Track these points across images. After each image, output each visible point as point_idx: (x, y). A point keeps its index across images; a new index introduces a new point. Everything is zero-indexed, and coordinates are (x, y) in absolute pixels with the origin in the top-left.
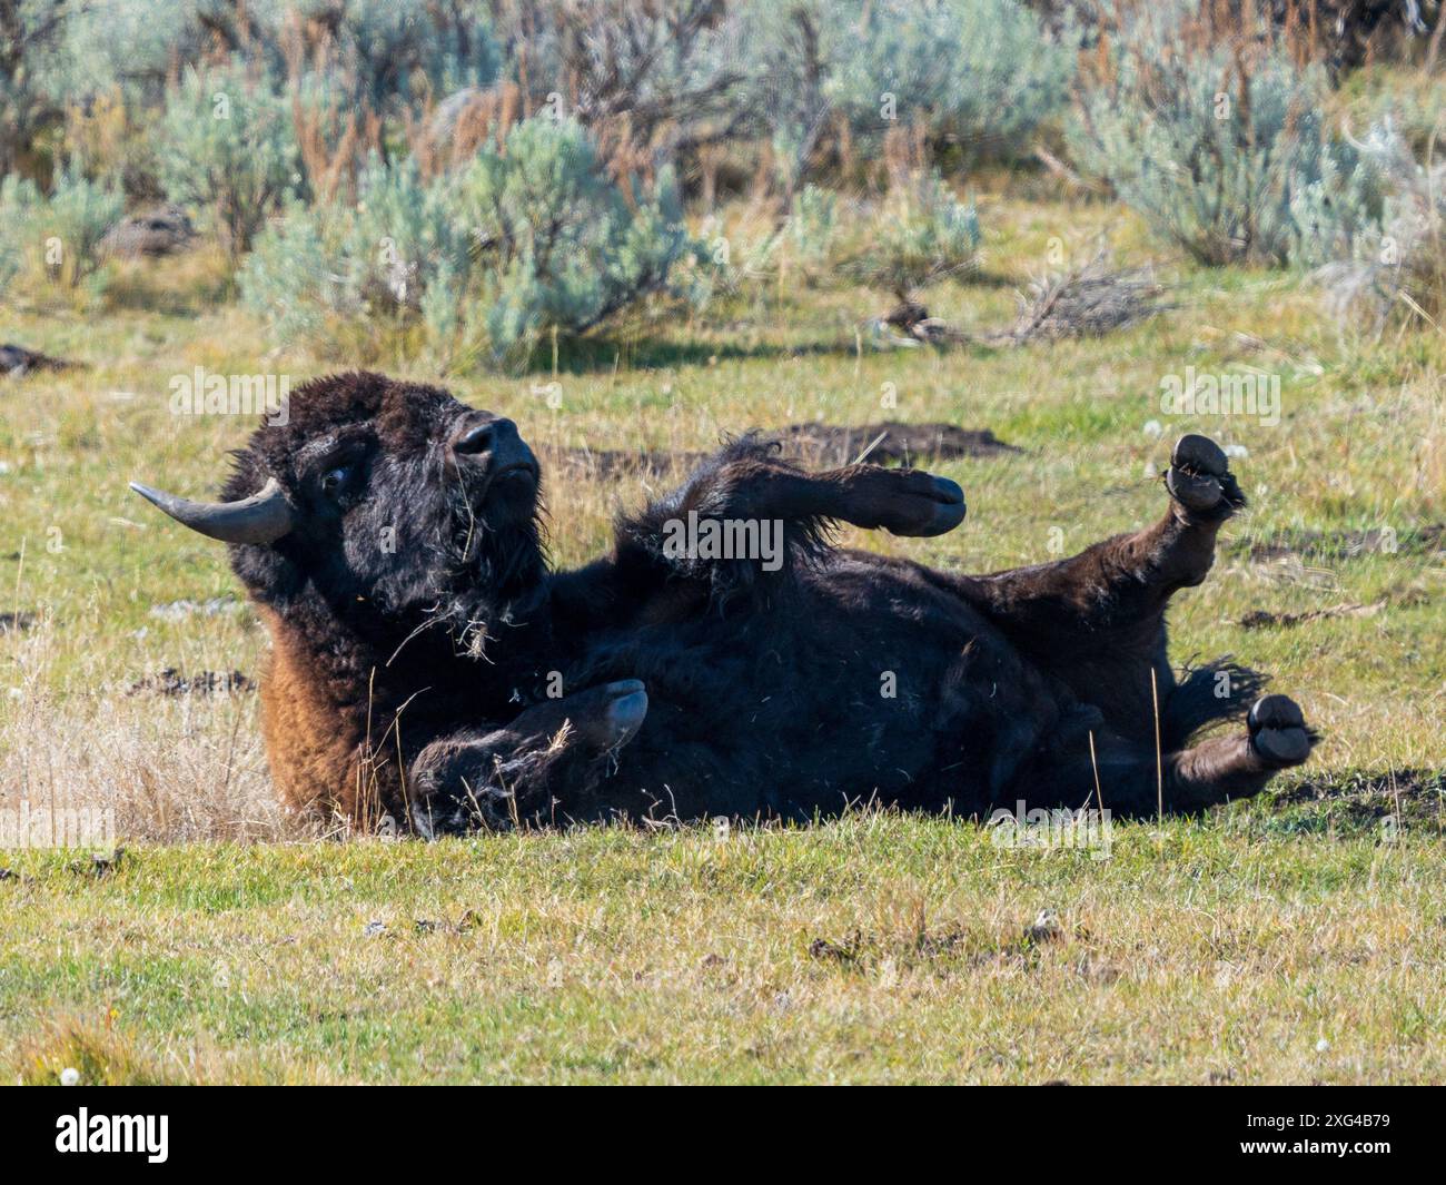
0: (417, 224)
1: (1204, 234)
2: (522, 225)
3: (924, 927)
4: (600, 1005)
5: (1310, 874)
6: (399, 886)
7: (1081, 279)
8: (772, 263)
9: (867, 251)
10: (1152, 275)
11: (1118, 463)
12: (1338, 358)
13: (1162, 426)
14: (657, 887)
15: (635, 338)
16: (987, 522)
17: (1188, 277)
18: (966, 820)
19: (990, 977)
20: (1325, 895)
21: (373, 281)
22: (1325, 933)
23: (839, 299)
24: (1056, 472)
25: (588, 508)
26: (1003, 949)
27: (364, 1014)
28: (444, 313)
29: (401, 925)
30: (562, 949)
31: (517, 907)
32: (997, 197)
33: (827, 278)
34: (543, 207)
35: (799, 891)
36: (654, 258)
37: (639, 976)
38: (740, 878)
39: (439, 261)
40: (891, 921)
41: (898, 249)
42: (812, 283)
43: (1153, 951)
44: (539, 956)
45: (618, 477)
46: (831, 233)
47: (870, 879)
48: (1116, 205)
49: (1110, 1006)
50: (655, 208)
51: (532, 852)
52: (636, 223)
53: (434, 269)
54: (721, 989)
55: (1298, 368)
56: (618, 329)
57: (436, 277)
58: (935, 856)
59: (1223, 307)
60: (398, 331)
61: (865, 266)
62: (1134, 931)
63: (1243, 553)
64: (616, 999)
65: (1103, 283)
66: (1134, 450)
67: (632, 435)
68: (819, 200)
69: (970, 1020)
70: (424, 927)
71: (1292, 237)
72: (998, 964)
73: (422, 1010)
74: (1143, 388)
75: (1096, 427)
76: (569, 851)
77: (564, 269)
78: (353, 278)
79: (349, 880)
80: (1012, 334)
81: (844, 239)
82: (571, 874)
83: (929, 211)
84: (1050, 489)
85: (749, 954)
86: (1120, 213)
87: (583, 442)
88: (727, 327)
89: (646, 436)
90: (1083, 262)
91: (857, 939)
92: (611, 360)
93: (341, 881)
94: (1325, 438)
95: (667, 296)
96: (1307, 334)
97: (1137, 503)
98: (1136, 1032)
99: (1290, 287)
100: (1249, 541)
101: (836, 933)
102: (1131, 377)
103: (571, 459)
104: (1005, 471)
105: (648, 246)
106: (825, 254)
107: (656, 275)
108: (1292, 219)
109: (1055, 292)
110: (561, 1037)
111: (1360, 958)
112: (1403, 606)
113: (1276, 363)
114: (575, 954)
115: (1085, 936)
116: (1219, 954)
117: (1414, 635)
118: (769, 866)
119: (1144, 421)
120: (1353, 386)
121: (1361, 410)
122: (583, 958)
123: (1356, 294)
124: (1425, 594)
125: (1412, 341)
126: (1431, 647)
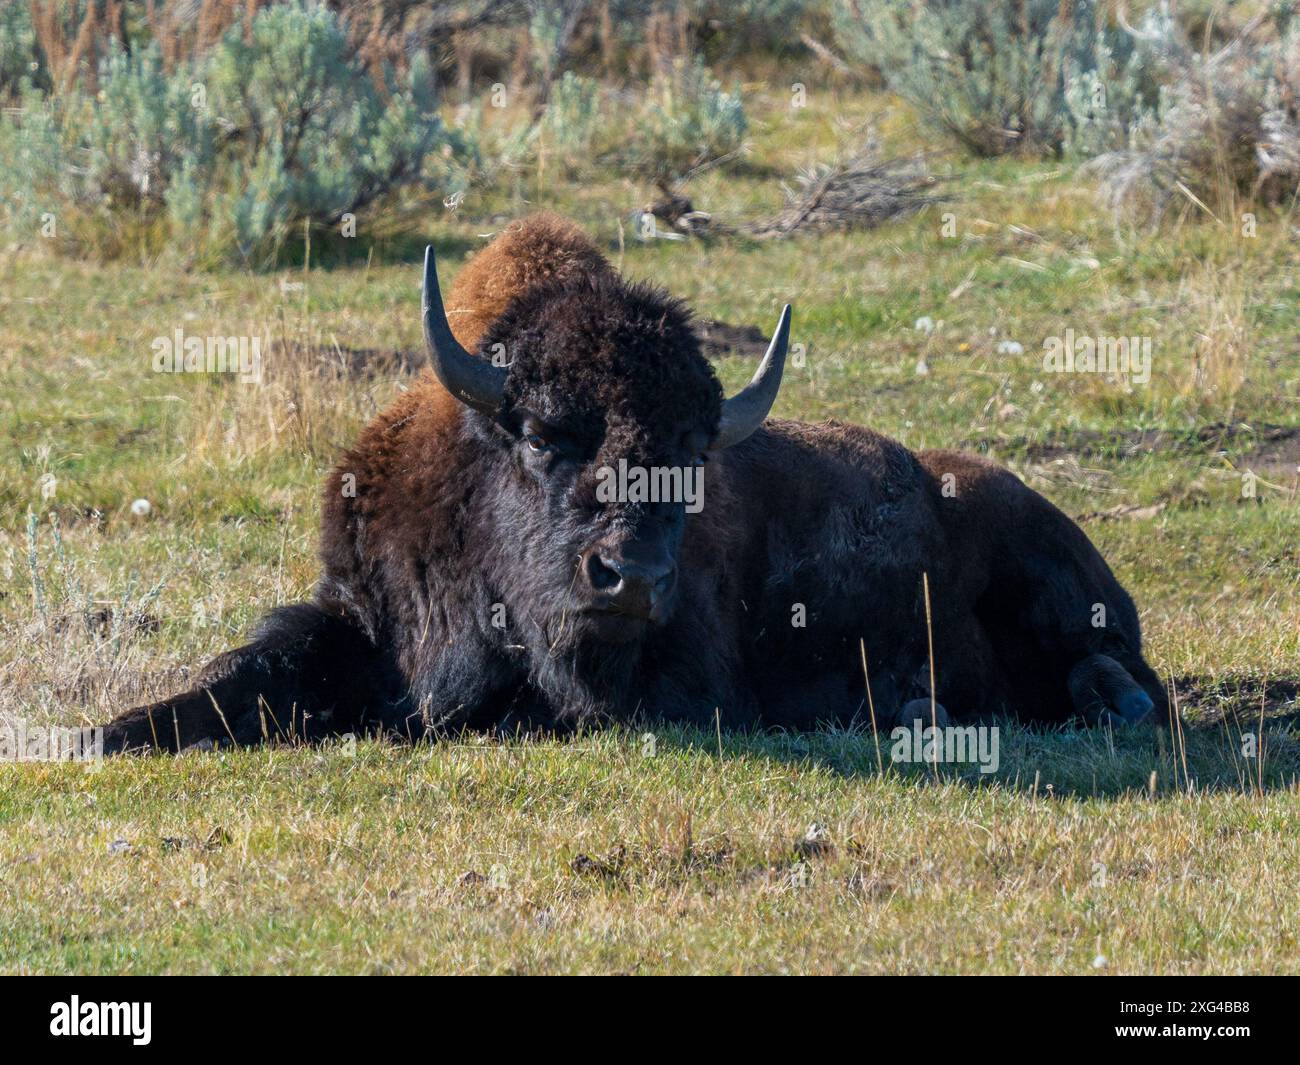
0: (160, 113)
1: (976, 124)
2: (270, 114)
3: (691, 842)
4: (354, 925)
6: (144, 803)
7: (851, 171)
8: (531, 154)
9: (629, 142)
10: (924, 167)
11: (889, 361)
12: (1114, 251)
13: (934, 322)
14: (413, 802)
15: (389, 231)
17: (959, 169)
18: (735, 731)
19: (759, 893)
20: (1103, 807)
21: (114, 172)
22: (1103, 845)
23: (599, 191)
24: (826, 370)
25: (340, 409)
26: (772, 864)
27: (108, 936)
28: (189, 206)
29: (146, 842)
30: (314, 867)
31: (268, 823)
32: (762, 85)
33: (587, 169)
34: (292, 96)
35: (561, 805)
36: (408, 148)
37: (394, 895)
38: (500, 792)
39: (183, 152)
40: (657, 835)
41: (661, 139)
42: (572, 175)
43: (927, 865)
44: (290, 875)
45: (371, 377)
46: (591, 123)
47: (635, 793)
48: (886, 94)
49: (883, 922)
50: (409, 96)
51: (283, 767)
52: (389, 112)
53: (179, 160)
54: (481, 908)
55: (1075, 262)
56: (370, 222)
57: (181, 169)
58: (703, 769)
59: (996, 199)
60: (139, 226)
61: (627, 157)
62: (908, 845)
63: (1018, 454)
64: (372, 920)
65: (872, 175)
66: (906, 347)
67: (385, 333)
68: (576, 87)
69: (739, 939)
70: (170, 845)
71: (1067, 127)
72: (767, 880)
73: (168, 931)
74: (915, 282)
75: (866, 325)
76: (321, 765)
77: (315, 160)
78: (93, 170)
79: (93, 797)
80: (779, 227)
81: (605, 129)
82: (324, 789)
83: (692, 100)
84: (819, 387)
85: (509, 873)
86: (890, 102)
87: (334, 340)
88: (484, 222)
89: (400, 334)
90: (852, 153)
91: (622, 854)
92: (366, 258)
93: (84, 797)
95: (421, 187)
96: (1083, 226)
97: (908, 402)
98: (910, 948)
99: (1065, 178)
100: (1023, 441)
101: (599, 848)
102: (902, 271)
103: (323, 358)
105: (400, 138)
106: (586, 145)
107: (410, 166)
108: (1066, 109)
109: (823, 185)
110: (314, 958)
111: (1139, 871)
112: (1183, 508)
113: (1051, 257)
114: (328, 872)
115: (857, 850)
116: (995, 868)
117: (1194, 538)
118: (530, 779)
119: (916, 319)
120: (1130, 281)
121: (1138, 305)
122: (336, 876)
123: (1132, 185)
124: (1205, 495)
125: (1190, 233)
126: (1211, 549)
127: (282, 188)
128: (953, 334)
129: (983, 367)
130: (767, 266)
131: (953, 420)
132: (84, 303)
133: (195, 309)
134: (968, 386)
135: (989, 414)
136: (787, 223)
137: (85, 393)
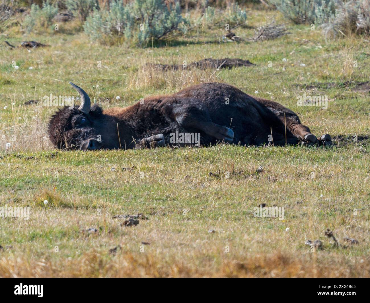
0: (123, 15)
1: (296, 17)
2: (146, 15)
3: (234, 170)
4: (163, 186)
5: (319, 158)
6: (118, 160)
7: (269, 27)
8: (201, 23)
9: (221, 21)
10: (284, 26)
11: (277, 68)
12: (325, 44)
13: (287, 59)
14: (175, 160)
15: (170, 40)
16: (248, 80)
17: (292, 27)
19: (249, 181)
20: (322, 163)
21: (113, 27)
22: (322, 171)
23: (215, 31)
24: (263, 70)
25: (160, 77)
26: (251, 174)
27: (111, 188)
28: (129, 34)
29: (119, 169)
30: (154, 174)
31: (144, 165)
32: (250, 9)
33: (213, 27)
34: (150, 11)
35: (206, 161)
36: (175, 22)
37: (171, 180)
38: (194, 159)
40: (227, 168)
41: (229, 20)
42: (210, 28)
43: (284, 175)
44: (149, 176)
45: (167, 70)
46: (214, 17)
47: (222, 159)
48: (276, 11)
49: (275, 187)
50: (175, 11)
51: (148, 153)
52: (171, 15)
53: (126, 24)
54: (189, 183)
55: (317, 47)
56: (167, 38)
57: (127, 26)
58: (237, 154)
59: (300, 33)
60: (118, 38)
61: (221, 24)
62: (280, 171)
63: (304, 87)
64: (166, 185)
65: (274, 28)
66: (280, 64)
67: (170, 61)
68: (211, 9)
69: (244, 190)
70: (124, 169)
71: (315, 18)
72: (250, 178)
73: (123, 188)
74: (282, 51)
76: (156, 152)
77: (155, 25)
78: (109, 27)
79: (107, 159)
80: (253, 39)
81: (217, 18)
82: (156, 158)
83: (235, 12)
84: (262, 73)
85: (195, 175)
87: (159, 63)
88: (191, 38)
89: (173, 61)
90: (269, 23)
91: (219, 172)
92: (165, 45)
93: (106, 159)
94: (323, 62)
95: (177, 30)
96: (319, 39)
97: (281, 76)
98: (281, 192)
99: (315, 29)
100: (306, 85)
101: (214, 171)
102: (279, 49)
103: (156, 67)
104: (252, 69)
105: (173, 20)
106: (212, 22)
107: (175, 26)
108: (315, 14)
109: (263, 30)
110: (154, 193)
111: (330, 177)
112: (340, 99)
113: (312, 45)
114: (157, 175)
115: (269, 171)
116: (299, 176)
117: (342, 105)
118: (200, 156)
119: (282, 58)
120: (329, 51)
121: (330, 56)
122: (159, 177)
123: (329, 30)
124: (345, 96)
125: (342, 41)
126: (346, 108)
127: (148, 30)
128: (291, 62)
129: (297, 69)
130: (251, 47)
131: (290, 80)
132: (106, 55)
133: (130, 56)
134: (294, 73)
135: (298, 79)
136: (255, 38)
137: (107, 74)
